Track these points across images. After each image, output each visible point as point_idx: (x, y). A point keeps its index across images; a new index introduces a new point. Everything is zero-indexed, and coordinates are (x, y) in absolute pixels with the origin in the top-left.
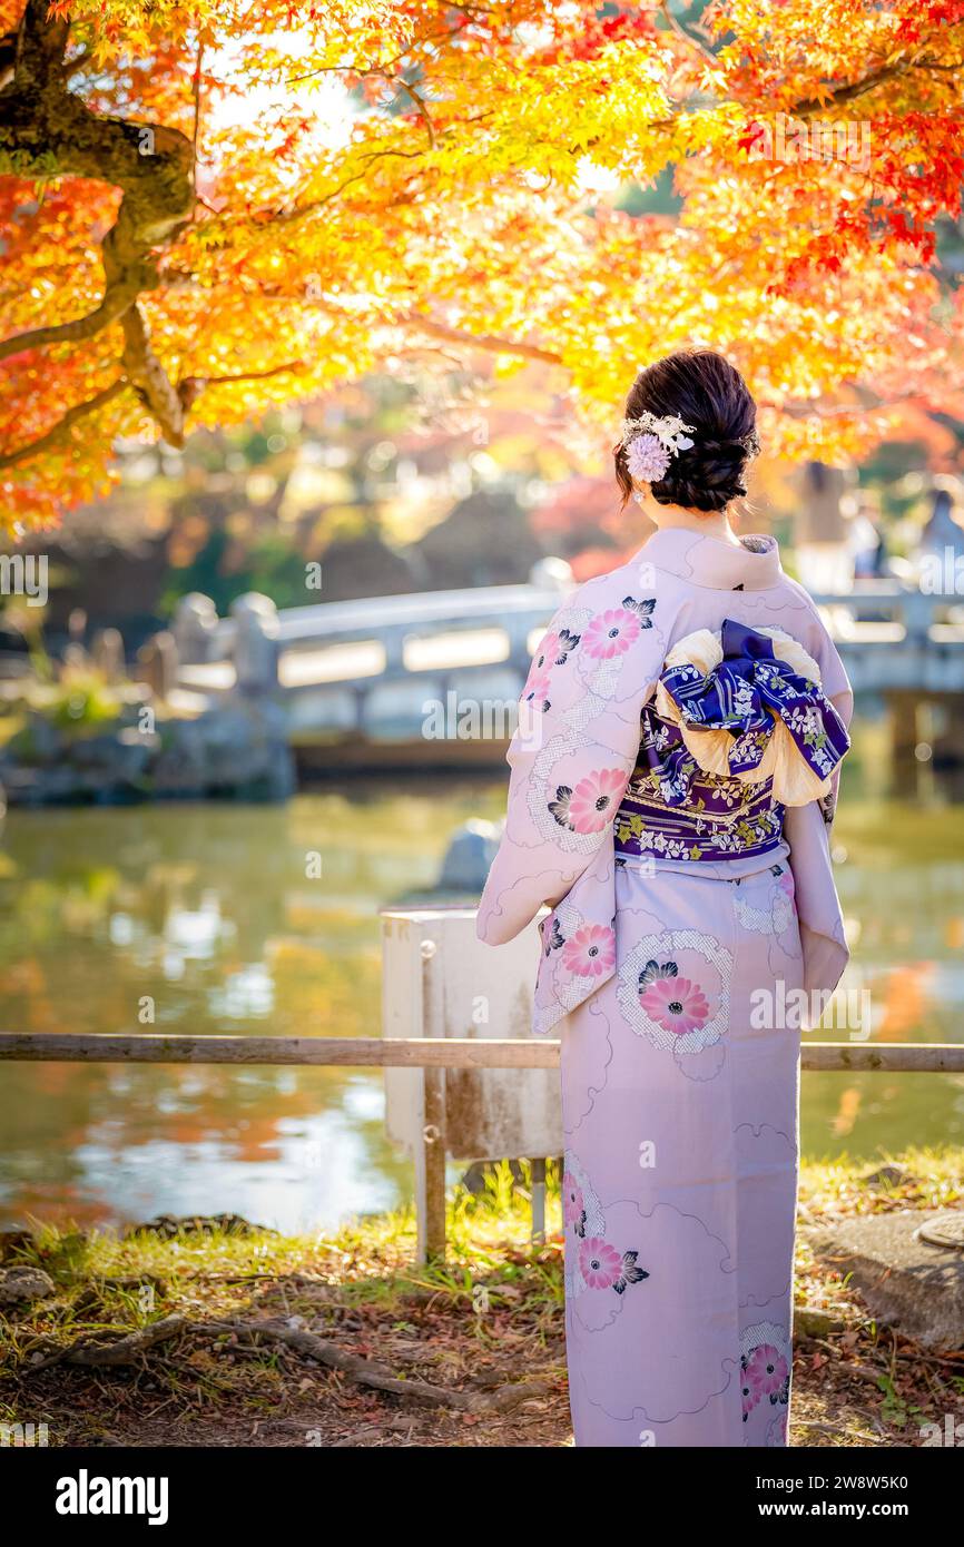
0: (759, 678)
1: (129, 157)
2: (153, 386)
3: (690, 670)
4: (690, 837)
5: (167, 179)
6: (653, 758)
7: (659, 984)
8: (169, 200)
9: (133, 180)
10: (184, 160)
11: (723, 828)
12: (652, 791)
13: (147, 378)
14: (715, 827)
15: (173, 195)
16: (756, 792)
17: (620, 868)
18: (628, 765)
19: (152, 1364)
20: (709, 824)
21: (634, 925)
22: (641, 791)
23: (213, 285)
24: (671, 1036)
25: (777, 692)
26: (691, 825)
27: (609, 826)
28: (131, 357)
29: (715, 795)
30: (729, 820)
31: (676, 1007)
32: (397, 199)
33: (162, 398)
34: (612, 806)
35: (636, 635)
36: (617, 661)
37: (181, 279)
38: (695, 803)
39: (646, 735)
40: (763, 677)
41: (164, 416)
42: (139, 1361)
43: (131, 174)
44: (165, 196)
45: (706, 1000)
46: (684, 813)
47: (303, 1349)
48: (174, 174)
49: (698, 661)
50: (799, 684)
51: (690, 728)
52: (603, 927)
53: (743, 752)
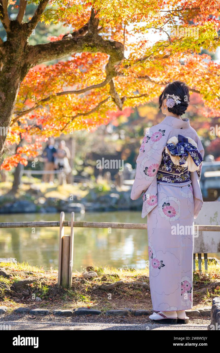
0: (185, 146)
1: (111, 48)
2: (116, 98)
3: (172, 144)
4: (172, 178)
5: (118, 53)
6: (165, 162)
7: (166, 207)
8: (119, 57)
9: (111, 53)
10: (122, 49)
11: (178, 176)
12: (165, 169)
13: (115, 96)
14: (177, 176)
15: (119, 56)
16: (185, 170)
17: (158, 184)
18: (159, 163)
19: (117, 289)
20: (176, 176)
21: (161, 195)
22: (162, 169)
23: (128, 75)
24: (169, 218)
25: (189, 149)
26: (172, 176)
27: (155, 175)
28: (111, 91)
29: (177, 170)
30: (179, 175)
31: (170, 212)
32: (165, 57)
33: (118, 100)
34: (156, 172)
35: (161, 137)
36: (157, 142)
37: (121, 74)
38: (173, 171)
39: (163, 157)
40: (186, 145)
41: (118, 104)
42: (114, 288)
43: (111, 52)
44: (118, 56)
45: (175, 211)
46: (171, 173)
47: (146, 288)
48: (119, 52)
49: (173, 143)
50: (193, 147)
51: (172, 156)
52: (154, 195)
53: (182, 160)
